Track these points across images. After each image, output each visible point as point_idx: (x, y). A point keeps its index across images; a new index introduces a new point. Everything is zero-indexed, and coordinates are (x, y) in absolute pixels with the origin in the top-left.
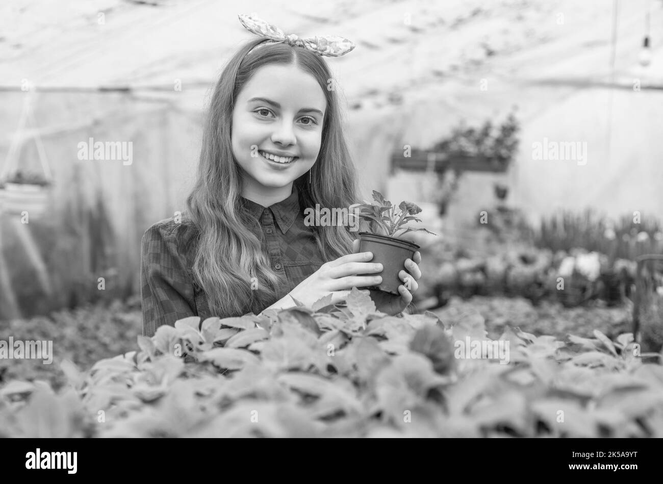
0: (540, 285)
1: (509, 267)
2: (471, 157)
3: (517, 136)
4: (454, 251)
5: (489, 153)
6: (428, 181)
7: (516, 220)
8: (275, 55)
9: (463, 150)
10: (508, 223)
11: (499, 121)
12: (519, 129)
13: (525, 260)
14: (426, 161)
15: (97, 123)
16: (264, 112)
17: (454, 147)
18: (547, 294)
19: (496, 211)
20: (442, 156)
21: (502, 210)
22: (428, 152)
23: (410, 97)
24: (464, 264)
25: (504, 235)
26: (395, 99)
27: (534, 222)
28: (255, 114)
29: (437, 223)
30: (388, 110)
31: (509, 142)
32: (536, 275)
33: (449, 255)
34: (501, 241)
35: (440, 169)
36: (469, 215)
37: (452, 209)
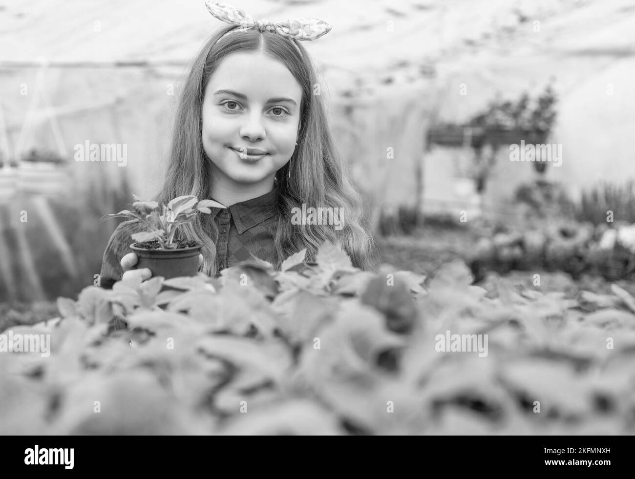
0: (580, 258)
1: (548, 240)
2: (508, 131)
3: (555, 107)
4: (493, 227)
5: (527, 125)
6: (465, 157)
7: (556, 193)
8: (241, 42)
9: (500, 123)
10: (548, 197)
11: (536, 93)
12: (557, 101)
13: (565, 234)
14: (462, 136)
15: (119, 101)
16: (232, 105)
17: (490, 121)
18: (588, 268)
19: (535, 185)
20: (478, 131)
21: (542, 184)
22: (464, 126)
23: (443, 69)
24: (502, 239)
25: (544, 209)
26: (428, 72)
27: (575, 196)
28: (221, 107)
29: (476, 199)
30: (421, 84)
31: (547, 115)
32: (576, 249)
33: (489, 231)
34: (541, 216)
35: (477, 144)
36: (509, 189)
37: (490, 185)
